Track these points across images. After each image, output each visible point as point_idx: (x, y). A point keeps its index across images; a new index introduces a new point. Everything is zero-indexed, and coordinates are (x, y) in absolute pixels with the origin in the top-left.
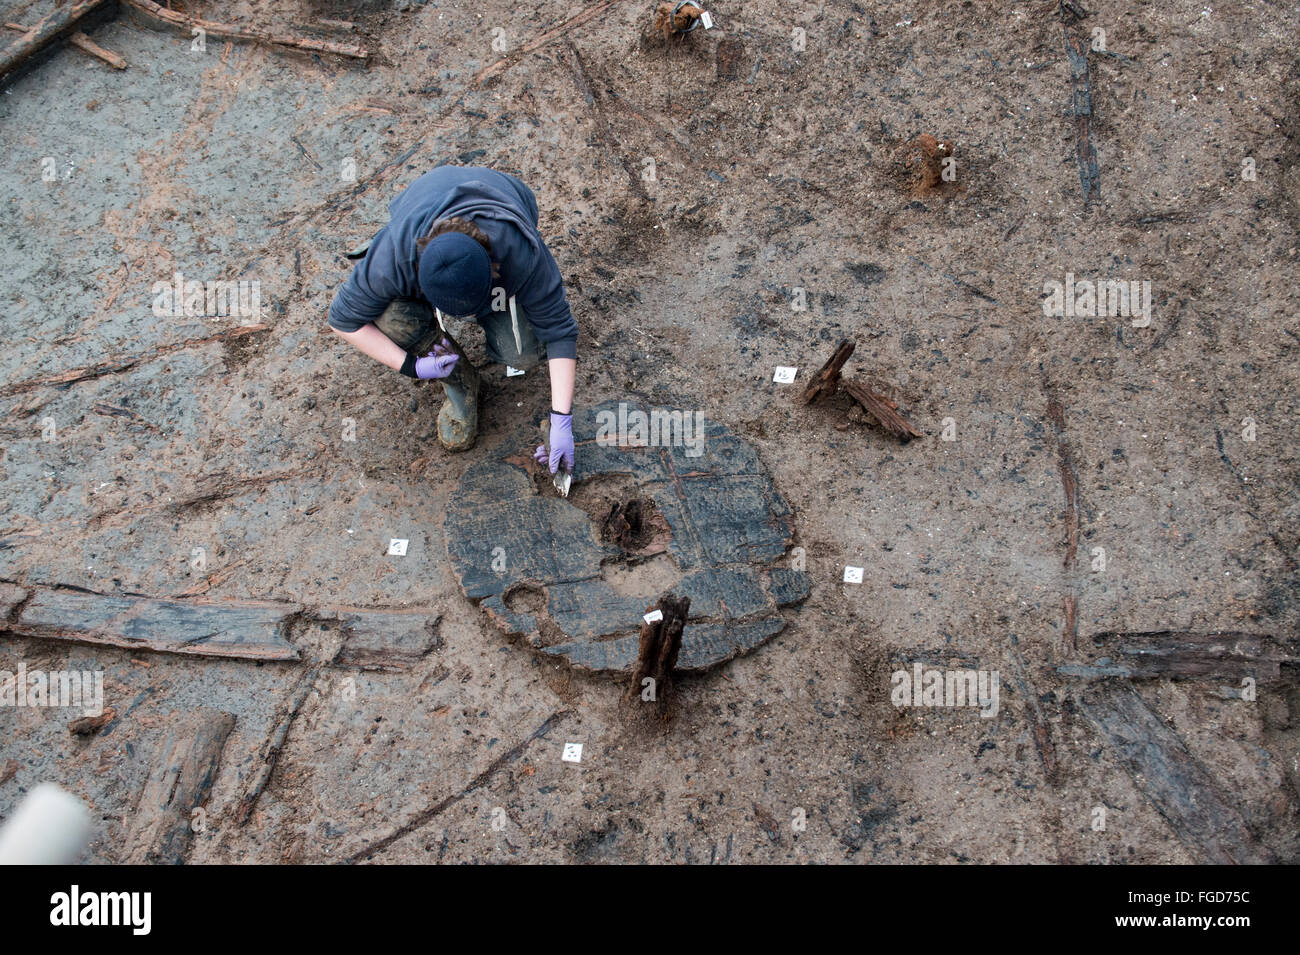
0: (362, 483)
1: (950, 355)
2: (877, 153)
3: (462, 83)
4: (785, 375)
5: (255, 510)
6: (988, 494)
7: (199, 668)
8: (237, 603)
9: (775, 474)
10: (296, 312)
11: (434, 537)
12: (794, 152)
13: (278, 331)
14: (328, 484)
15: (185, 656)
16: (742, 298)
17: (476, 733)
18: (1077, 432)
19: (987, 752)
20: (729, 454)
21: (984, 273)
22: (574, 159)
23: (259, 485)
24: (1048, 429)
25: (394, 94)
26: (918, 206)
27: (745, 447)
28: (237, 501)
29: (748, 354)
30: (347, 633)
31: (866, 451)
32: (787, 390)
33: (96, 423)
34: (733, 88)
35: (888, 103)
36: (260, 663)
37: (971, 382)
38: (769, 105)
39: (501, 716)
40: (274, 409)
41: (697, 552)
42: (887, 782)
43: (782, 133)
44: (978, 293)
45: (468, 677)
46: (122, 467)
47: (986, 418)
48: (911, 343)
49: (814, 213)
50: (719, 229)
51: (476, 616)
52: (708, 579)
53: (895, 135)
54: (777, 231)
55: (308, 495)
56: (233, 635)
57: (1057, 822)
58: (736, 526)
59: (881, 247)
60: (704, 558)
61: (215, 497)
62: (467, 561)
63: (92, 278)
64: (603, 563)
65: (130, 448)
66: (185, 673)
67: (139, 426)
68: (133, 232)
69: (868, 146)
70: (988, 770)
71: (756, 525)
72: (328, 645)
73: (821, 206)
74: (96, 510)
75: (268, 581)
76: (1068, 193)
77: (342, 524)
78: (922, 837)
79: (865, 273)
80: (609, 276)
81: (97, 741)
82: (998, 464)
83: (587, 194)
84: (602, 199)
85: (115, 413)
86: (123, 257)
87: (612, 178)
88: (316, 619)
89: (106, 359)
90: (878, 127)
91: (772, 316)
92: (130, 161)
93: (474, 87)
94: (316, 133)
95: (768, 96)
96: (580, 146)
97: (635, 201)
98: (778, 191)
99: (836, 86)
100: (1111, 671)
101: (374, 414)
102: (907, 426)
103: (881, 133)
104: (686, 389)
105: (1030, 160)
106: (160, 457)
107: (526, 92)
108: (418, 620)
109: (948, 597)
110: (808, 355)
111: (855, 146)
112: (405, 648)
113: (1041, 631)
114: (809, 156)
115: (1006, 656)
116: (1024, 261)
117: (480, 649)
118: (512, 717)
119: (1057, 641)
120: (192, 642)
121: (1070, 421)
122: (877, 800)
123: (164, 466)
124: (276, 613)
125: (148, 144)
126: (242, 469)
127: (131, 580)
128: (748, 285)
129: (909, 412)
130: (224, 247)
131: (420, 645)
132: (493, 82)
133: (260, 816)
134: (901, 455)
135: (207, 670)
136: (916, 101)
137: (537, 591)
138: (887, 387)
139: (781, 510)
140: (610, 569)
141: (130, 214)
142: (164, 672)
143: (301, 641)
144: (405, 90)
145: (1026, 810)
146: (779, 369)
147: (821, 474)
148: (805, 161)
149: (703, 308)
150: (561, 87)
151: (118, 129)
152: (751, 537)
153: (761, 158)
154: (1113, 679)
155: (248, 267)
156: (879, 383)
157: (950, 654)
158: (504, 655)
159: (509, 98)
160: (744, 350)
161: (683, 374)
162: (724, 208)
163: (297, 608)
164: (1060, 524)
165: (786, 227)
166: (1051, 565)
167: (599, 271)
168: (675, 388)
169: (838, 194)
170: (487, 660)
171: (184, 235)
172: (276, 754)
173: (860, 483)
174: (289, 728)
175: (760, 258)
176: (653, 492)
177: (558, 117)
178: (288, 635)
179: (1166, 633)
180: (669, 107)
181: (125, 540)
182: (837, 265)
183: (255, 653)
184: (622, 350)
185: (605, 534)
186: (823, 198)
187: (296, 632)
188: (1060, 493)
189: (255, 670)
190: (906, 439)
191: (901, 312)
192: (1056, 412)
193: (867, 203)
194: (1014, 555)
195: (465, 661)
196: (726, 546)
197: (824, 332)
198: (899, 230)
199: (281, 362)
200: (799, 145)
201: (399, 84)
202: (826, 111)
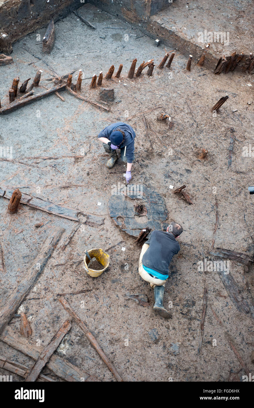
0: (95, 190)
1: (200, 190)
2: (194, 149)
3: (124, 119)
4: (171, 187)
5: (75, 191)
6: (203, 217)
7: (60, 219)
8: (69, 208)
9: (166, 205)
10: (88, 155)
11: (106, 203)
12: (179, 146)
13: (84, 158)
14: (89, 189)
15: (58, 216)
16: (166, 171)
17: (107, 242)
18: (220, 209)
19: (195, 265)
20: (159, 199)
21: (208, 176)
22: (141, 138)
23: (76, 186)
24: (215, 207)
25: (112, 118)
26: (199, 161)
27: (162, 199)
28: (72, 188)
29: (166, 181)
30: (88, 218)
31: (183, 204)
32: (171, 190)
33: (49, 168)
34: (171, 131)
35: (197, 140)
36: (71, 220)
37: (203, 196)
38: (177, 136)
39: (112, 240)
40: (81, 173)
41: (151, 217)
42: (177, 266)
43: (178, 141)
44: (207, 179)
45: (108, 231)
46: (52, 177)
47: (204, 203)
48: (194, 186)
49: (181, 158)
50: (164, 157)
51: (111, 220)
52: (152, 222)
53: (198, 147)
54: (174, 160)
55: (85, 190)
56: (67, 214)
57: (205, 281)
58: (159, 214)
59: (192, 167)
60: (152, 218)
61: (68, 187)
62: (111, 210)
63: (52, 140)
64: (135, 215)
65: (54, 174)
66: (58, 219)
67: (57, 170)
68: (61, 133)
69: (193, 148)
70: (194, 268)
71: (162, 214)
72: (84, 219)
73: (183, 157)
74: (46, 185)
75: (75, 205)
76: (226, 164)
77: (90, 197)
78: (181, 278)
79: (188, 171)
80: (144, 161)
81: (39, 228)
82: (205, 212)
83: (143, 145)
84: (145, 147)
85: (53, 167)
86: (59, 137)
87: (148, 143)
88: (83, 214)
89: (53, 156)
90: (195, 144)
91: (171, 175)
92: (63, 119)
93: (126, 120)
94: (97, 122)
95: (177, 134)
96: (143, 136)
97: (151, 149)
98: (176, 152)
99: (189, 135)
100: (219, 255)
101: (99, 178)
102: (191, 202)
103: (195, 146)
104: (154, 186)
105: (220, 156)
106: (60, 177)
107: (135, 124)
108: (101, 219)
109: (193, 235)
110: (176, 184)
111: (190, 147)
112: (98, 223)
113: (208, 245)
114: (182, 147)
115: (201, 248)
116: (216, 175)
117: (110, 226)
118: (114, 240)
119: (210, 247)
120: (60, 214)
121: (219, 207)
122: (174, 270)
123: (60, 179)
124: (76, 212)
125: (67, 117)
126: (74, 183)
127: (51, 199)
128: (168, 169)
129: (191, 199)
130: (77, 140)
131: (100, 223)
132: (130, 120)
133: (66, 249)
134: (189, 206)
135: (62, 219)
136: (202, 141)
137: (123, 218)
138: (189, 194)
139: (167, 212)
140: (136, 217)
141: (61, 129)
142: (54, 218)
143: (79, 218)
144: (114, 118)
145: (200, 277)
146: (170, 186)
147: (174, 207)
148: (181, 148)
149: (159, 171)
150: (142, 124)
151: (61, 112)
152: (161, 216)
153: (174, 146)
154: (219, 257)
155: (81, 145)
156: (187, 192)
157: (192, 245)
158: (115, 228)
159: (132, 124)
160: (165, 181)
161: (153, 182)
162: (166, 153)
163: (80, 211)
164: (214, 225)
165: (176, 159)
166: (211, 233)
167: (142, 160)
168: (152, 185)
169: (186, 155)
170: (111, 228)
171: (70, 136)
172: (71, 238)
173: (181, 210)
174: (74, 233)
175: (170, 164)
176: (145, 204)
177: (140, 130)
178: (77, 216)
179: (230, 251)
180: (159, 132)
181: (51, 191)
182: (184, 168)
183: (71, 218)
184: (144, 176)
185: (136, 209)
186: (183, 155)
187: (79, 216)
188: (215, 220)
189: (70, 221)
190: (190, 204)
191: (193, 180)
192: (217, 204)
193: (191, 158)
194: (205, 229)
195: (108, 228)
196: (156, 217)
197: (179, 180)
198: (195, 164)
199: (84, 164)
200: (181, 144)
201: (113, 116)
202: (186, 139)
